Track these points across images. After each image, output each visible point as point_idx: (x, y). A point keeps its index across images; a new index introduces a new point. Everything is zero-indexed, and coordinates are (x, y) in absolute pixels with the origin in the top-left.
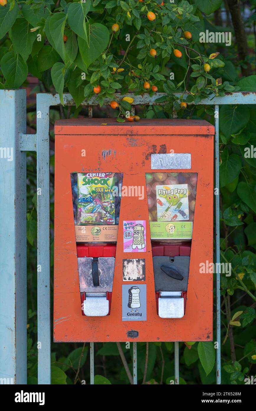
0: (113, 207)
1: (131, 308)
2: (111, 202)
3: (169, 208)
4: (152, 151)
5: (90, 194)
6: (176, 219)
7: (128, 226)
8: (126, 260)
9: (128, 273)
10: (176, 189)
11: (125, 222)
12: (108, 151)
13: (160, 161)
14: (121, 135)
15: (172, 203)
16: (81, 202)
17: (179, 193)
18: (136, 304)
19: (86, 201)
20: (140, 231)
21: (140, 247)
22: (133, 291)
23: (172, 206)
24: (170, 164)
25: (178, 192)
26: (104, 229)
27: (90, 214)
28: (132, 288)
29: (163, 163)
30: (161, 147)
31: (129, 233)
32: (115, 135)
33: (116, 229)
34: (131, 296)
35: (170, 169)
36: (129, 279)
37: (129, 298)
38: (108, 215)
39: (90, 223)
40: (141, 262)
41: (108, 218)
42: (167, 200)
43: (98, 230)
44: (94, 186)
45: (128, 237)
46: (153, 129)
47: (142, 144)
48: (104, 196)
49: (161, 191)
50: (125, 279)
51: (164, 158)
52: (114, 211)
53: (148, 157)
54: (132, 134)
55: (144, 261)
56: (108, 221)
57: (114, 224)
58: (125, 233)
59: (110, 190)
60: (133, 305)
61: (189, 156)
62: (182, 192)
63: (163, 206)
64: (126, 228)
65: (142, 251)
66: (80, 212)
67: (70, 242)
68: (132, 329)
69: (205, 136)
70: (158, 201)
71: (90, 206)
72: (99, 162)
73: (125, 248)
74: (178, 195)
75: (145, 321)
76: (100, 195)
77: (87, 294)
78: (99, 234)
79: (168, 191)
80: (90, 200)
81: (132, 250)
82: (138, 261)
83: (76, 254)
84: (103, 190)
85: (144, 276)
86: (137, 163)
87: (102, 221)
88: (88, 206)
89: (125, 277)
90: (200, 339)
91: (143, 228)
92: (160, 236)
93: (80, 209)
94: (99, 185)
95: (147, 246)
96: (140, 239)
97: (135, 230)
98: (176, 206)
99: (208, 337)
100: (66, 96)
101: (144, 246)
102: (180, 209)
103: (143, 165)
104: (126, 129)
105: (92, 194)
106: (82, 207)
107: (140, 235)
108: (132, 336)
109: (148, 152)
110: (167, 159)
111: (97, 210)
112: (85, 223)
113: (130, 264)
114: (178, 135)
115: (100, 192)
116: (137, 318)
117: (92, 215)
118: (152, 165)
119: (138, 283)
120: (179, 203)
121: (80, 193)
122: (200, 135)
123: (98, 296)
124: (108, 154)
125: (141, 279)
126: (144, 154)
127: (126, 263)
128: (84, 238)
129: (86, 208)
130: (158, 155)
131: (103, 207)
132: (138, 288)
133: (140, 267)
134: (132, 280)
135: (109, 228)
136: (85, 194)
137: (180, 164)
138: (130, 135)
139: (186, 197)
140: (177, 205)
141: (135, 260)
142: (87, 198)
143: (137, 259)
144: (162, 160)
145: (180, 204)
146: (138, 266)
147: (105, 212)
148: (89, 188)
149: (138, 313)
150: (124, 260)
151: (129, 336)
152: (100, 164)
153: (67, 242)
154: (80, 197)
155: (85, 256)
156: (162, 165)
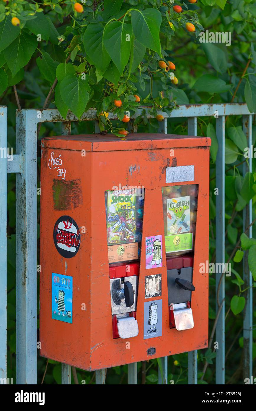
0: (134, 224)
1: (150, 325)
2: (133, 219)
3: (176, 221)
4: (166, 164)
5: (117, 212)
6: (180, 231)
7: (149, 242)
8: (147, 277)
9: (149, 290)
10: (181, 202)
11: (147, 238)
12: (134, 167)
13: (172, 174)
14: (143, 150)
15: (178, 216)
16: (110, 221)
17: (184, 206)
18: (154, 321)
19: (114, 220)
20: (158, 246)
21: (158, 262)
22: (153, 308)
23: (178, 219)
24: (180, 176)
25: (182, 204)
26: (127, 247)
27: (116, 233)
28: (151, 305)
29: (174, 176)
30: (173, 160)
31: (150, 249)
32: (139, 150)
33: (136, 247)
34: (151, 313)
35: (180, 181)
36: (150, 296)
37: (149, 315)
38: (130, 233)
39: (116, 243)
40: (158, 277)
41: (130, 236)
42: (175, 213)
43: (122, 250)
44: (120, 204)
45: (149, 254)
46: (168, 142)
47: (159, 158)
48: (128, 214)
49: (170, 205)
50: (146, 296)
51: (175, 171)
52: (135, 229)
53: (164, 171)
54: (152, 148)
55: (161, 276)
56: (130, 239)
57: (135, 241)
58: (147, 250)
59: (132, 207)
60: (152, 322)
61: (193, 167)
62: (185, 204)
63: (172, 219)
64: (148, 244)
65: (160, 266)
66: (109, 232)
67: (104, 264)
68: (151, 346)
69: (204, 148)
70: (168, 214)
71: (117, 225)
72: (127, 179)
73: (147, 265)
74: (182, 207)
75: (161, 336)
76: (125, 212)
77: (118, 316)
78: (123, 253)
79: (176, 204)
80: (117, 219)
81: (152, 266)
82: (156, 277)
83: (109, 276)
84: (127, 207)
85: (160, 291)
86: (155, 178)
87: (126, 239)
88: (115, 226)
89: (146, 294)
90: (200, 347)
91: (160, 243)
92: (169, 250)
93: (109, 228)
94: (125, 203)
95: (163, 261)
96: (158, 254)
97: (154, 245)
98: (181, 219)
99: (205, 344)
100: (51, 112)
101: (160, 261)
102: (184, 221)
103: (160, 179)
104: (148, 143)
105: (118, 212)
106: (110, 226)
107: (158, 250)
108: (150, 354)
109: (163, 166)
110: (177, 172)
111: (122, 228)
112: (112, 243)
113: (151, 280)
114: (185, 147)
115: (125, 210)
116: (154, 335)
117: (118, 234)
118: (167, 179)
119: (156, 299)
120: (183, 215)
121: (109, 212)
122: (200, 147)
123: (123, 317)
124: (134, 170)
125: (159, 295)
126: (161, 168)
127: (147, 279)
128: (111, 258)
129: (114, 227)
130: (171, 168)
131: (127, 225)
132: (156, 304)
133: (158, 282)
134: (152, 297)
135: (131, 246)
136: (114, 213)
137: (187, 177)
138: (151, 149)
139: (188, 208)
140: (182, 217)
141: (154, 276)
142: (114, 217)
143: (156, 275)
144: (174, 173)
145: (184, 217)
146: (156, 282)
147: (128, 230)
148: (116, 206)
149: (156, 330)
150: (146, 277)
151: (149, 353)
152: (128, 181)
153: (102, 265)
154: (110, 216)
155: (113, 278)
156: (173, 178)
